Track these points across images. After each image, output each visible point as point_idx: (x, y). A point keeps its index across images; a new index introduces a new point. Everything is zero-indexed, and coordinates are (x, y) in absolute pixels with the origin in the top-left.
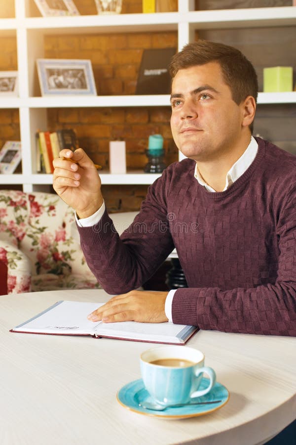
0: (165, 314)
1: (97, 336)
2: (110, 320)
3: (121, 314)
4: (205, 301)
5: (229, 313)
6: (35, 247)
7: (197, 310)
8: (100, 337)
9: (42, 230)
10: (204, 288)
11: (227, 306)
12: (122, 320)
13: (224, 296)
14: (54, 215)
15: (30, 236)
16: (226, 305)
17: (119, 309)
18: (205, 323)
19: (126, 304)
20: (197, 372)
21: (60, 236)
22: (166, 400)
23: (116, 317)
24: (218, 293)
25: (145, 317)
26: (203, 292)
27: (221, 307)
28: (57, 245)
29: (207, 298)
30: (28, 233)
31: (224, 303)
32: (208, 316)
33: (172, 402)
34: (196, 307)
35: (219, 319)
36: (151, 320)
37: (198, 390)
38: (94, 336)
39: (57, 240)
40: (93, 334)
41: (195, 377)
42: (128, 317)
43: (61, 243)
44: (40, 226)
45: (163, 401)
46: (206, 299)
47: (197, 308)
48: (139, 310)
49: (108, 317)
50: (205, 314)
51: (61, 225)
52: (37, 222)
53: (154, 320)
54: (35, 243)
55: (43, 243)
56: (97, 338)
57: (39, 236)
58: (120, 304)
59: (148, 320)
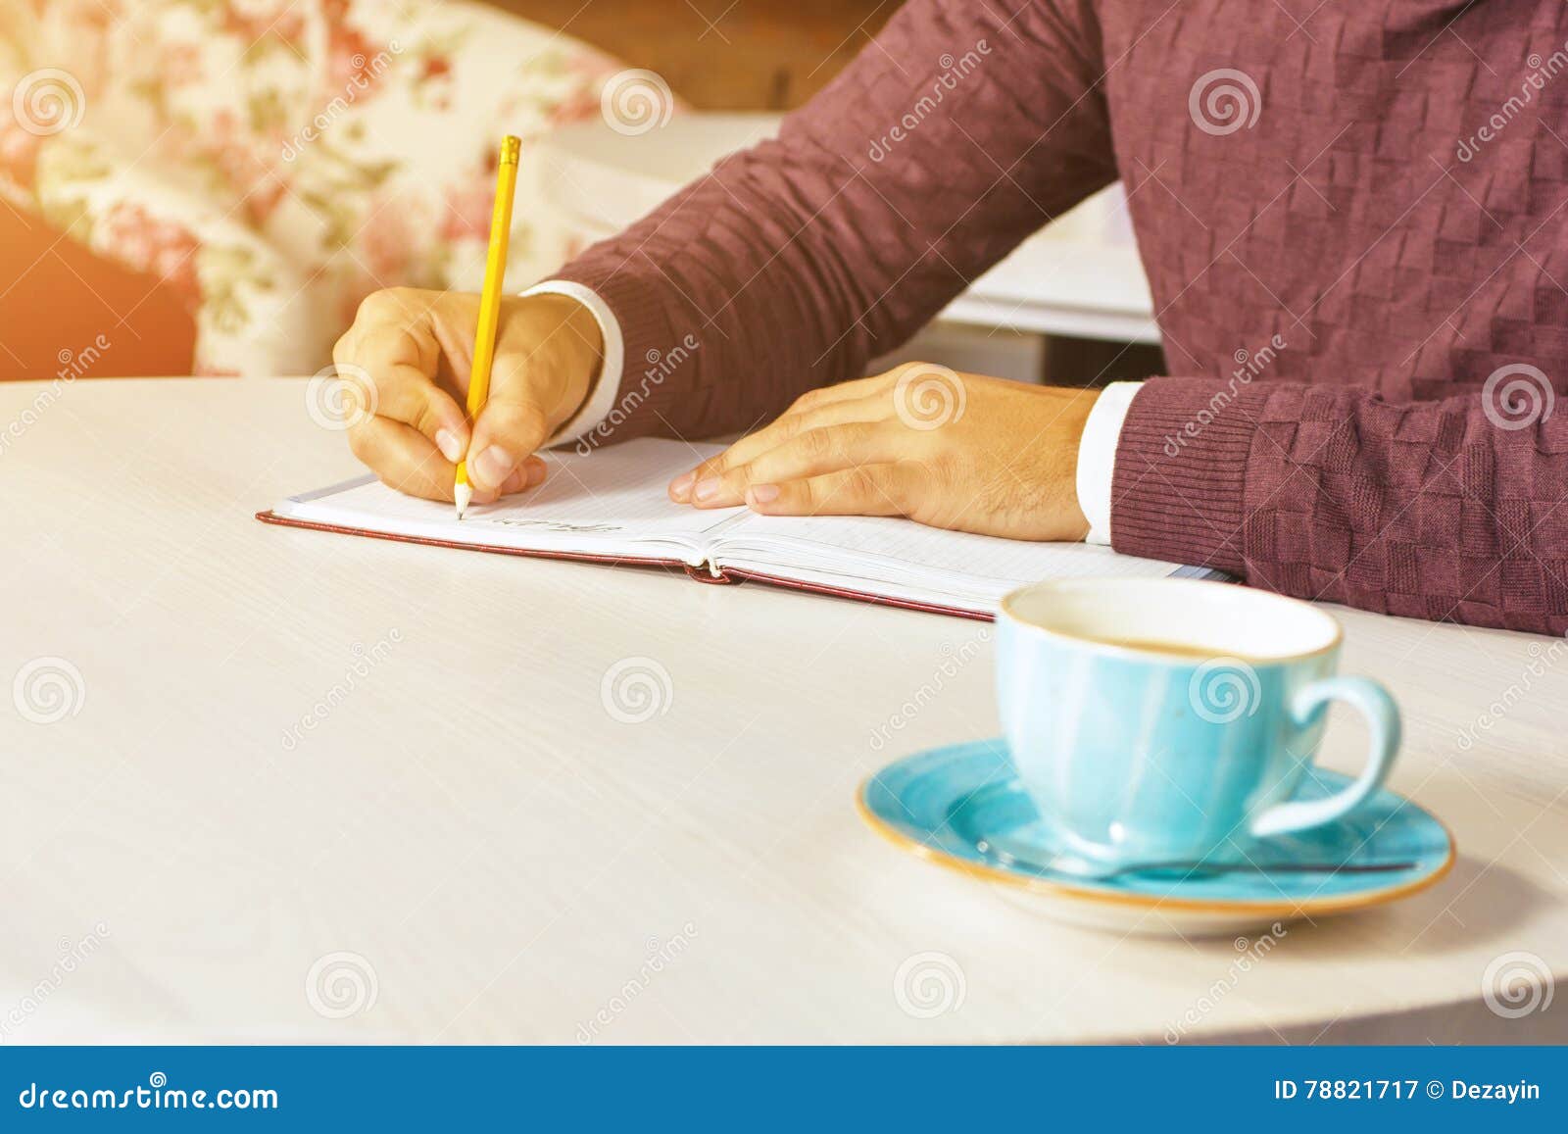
0: (1073, 496)
1: (716, 573)
2: (792, 504)
3: (844, 473)
4: (1292, 443)
5: (1420, 507)
6: (333, 260)
7: (1250, 486)
8: (734, 578)
9: (375, 176)
10: (1291, 384)
11: (1412, 475)
12: (852, 504)
13: (1399, 426)
14: (444, 104)
15: (315, 201)
16: (1407, 470)
17: (837, 450)
18: (1285, 556)
19: (872, 426)
20: (1302, 701)
21: (467, 216)
22: (1117, 831)
23: (821, 486)
24: (1364, 408)
25: (970, 505)
26: (1290, 398)
27: (1380, 480)
28: (447, 258)
29: (1305, 428)
30: (307, 182)
31: (1394, 454)
32: (1307, 518)
33: (1151, 847)
34: (1244, 471)
35: (1357, 537)
36: (999, 522)
37: (1291, 795)
38: (702, 573)
39: (450, 232)
40: (696, 562)
41: (1290, 729)
42: (884, 494)
43: (466, 251)
44: (368, 153)
45: (1104, 839)
46: (1302, 434)
47: (1250, 475)
48: (943, 462)
49: (781, 486)
50: (1289, 505)
51: (473, 157)
52: (356, 133)
53: (1015, 520)
54: (334, 239)
55: (376, 245)
56: (720, 581)
57: (359, 204)
58: (845, 426)
59: (982, 520)
